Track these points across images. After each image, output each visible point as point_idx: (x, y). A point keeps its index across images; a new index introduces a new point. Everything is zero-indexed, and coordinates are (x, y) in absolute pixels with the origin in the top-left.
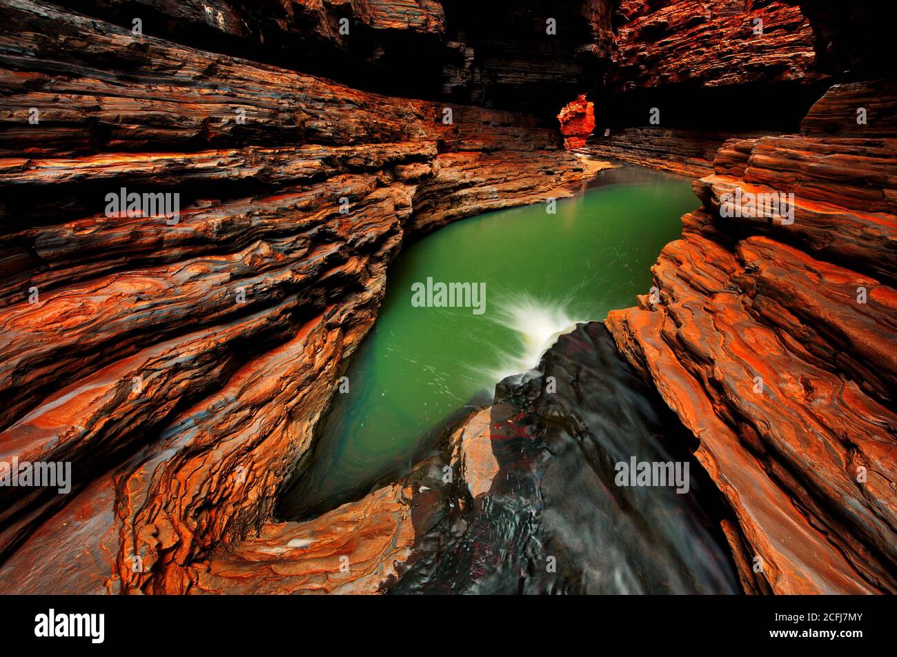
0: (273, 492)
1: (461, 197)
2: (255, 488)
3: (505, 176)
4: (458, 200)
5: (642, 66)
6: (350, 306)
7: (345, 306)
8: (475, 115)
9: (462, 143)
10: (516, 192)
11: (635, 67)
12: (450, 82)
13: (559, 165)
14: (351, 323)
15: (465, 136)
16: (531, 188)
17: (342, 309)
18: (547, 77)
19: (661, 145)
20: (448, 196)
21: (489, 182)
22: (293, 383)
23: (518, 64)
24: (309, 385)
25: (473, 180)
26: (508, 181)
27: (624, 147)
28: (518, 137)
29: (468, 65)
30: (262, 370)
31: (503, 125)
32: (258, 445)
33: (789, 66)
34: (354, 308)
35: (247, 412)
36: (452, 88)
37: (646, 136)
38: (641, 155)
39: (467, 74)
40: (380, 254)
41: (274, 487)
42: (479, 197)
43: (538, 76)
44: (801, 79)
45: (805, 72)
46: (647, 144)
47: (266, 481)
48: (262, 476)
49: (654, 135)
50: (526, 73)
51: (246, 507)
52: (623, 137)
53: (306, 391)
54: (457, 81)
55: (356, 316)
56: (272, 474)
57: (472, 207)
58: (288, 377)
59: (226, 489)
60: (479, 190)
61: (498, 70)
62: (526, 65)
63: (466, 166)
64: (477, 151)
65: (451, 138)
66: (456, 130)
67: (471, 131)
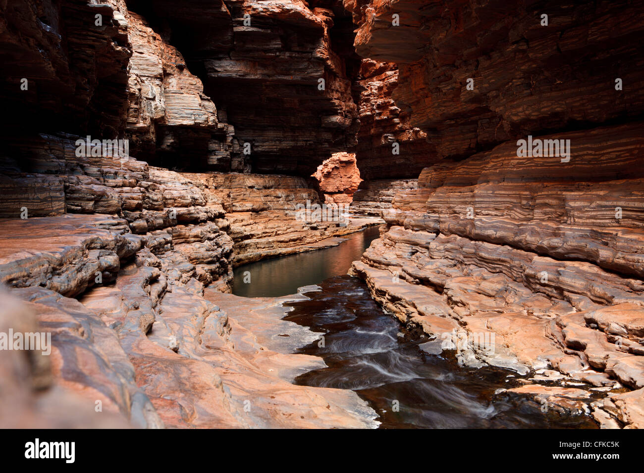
1: (247, 245)
3: (275, 230)
4: (244, 248)
5: (396, 120)
8: (241, 181)
9: (234, 206)
10: (287, 242)
11: (389, 120)
12: (215, 155)
15: (236, 199)
16: (300, 239)
18: (300, 144)
21: (264, 235)
23: (271, 134)
25: (252, 233)
26: (279, 234)
28: (280, 197)
29: (229, 139)
31: (265, 188)
36: (218, 160)
39: (229, 146)
42: (258, 246)
43: (292, 143)
50: (280, 141)
52: (390, 191)
54: (222, 153)
57: (255, 253)
60: (258, 240)
61: (254, 140)
62: (280, 134)
63: (244, 223)
64: (248, 211)
65: (228, 202)
66: (229, 196)
67: (240, 195)
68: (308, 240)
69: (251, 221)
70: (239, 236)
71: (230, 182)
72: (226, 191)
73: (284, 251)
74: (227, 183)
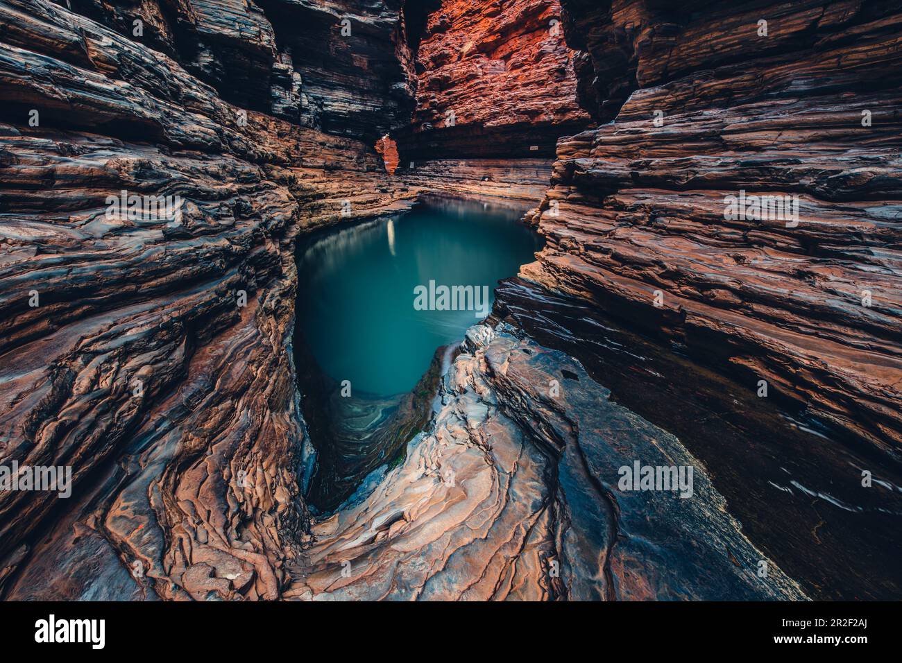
0: (297, 490)
1: (320, 206)
2: (278, 489)
3: (350, 190)
4: (318, 209)
5: (435, 111)
6: (275, 291)
7: (272, 291)
8: (311, 135)
9: (304, 161)
10: (364, 204)
11: (429, 111)
12: (280, 103)
13: (390, 185)
14: (279, 312)
15: (306, 153)
16: (376, 201)
17: (269, 295)
18: (368, 108)
19: (458, 172)
20: (308, 204)
21: (340, 195)
22: (260, 369)
23: (341, 94)
24: (274, 371)
25: (327, 191)
26: (354, 195)
27: (428, 176)
28: (352, 158)
29: (296, 89)
30: (224, 355)
31: (337, 147)
32: (255, 440)
33: (543, 112)
34: (280, 295)
35: (228, 403)
36: (284, 109)
37: (445, 166)
38: (444, 182)
39: (297, 97)
40: (287, 241)
41: (295, 484)
42: (334, 207)
43: (361, 107)
44: (553, 120)
45: (554, 115)
46: (447, 173)
47: (284, 479)
48: (277, 474)
49: (452, 165)
50: (350, 103)
51: (284, 512)
52: (427, 168)
53: (274, 377)
54: (288, 102)
55: (282, 304)
56: (285, 471)
57: (331, 216)
58: (255, 360)
59: (251, 496)
60: (333, 201)
61: (323, 98)
62: (349, 96)
63: (316, 179)
64: (320, 167)
65: (295, 154)
66: (297, 147)
67: (310, 150)
68: (383, 202)
69: (325, 179)
70: (310, 194)
71: (299, 133)
72: (293, 142)
73: (363, 213)
74: (295, 134)
